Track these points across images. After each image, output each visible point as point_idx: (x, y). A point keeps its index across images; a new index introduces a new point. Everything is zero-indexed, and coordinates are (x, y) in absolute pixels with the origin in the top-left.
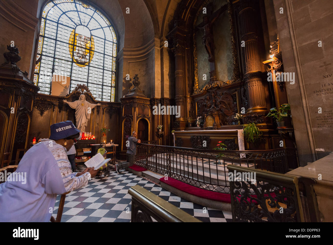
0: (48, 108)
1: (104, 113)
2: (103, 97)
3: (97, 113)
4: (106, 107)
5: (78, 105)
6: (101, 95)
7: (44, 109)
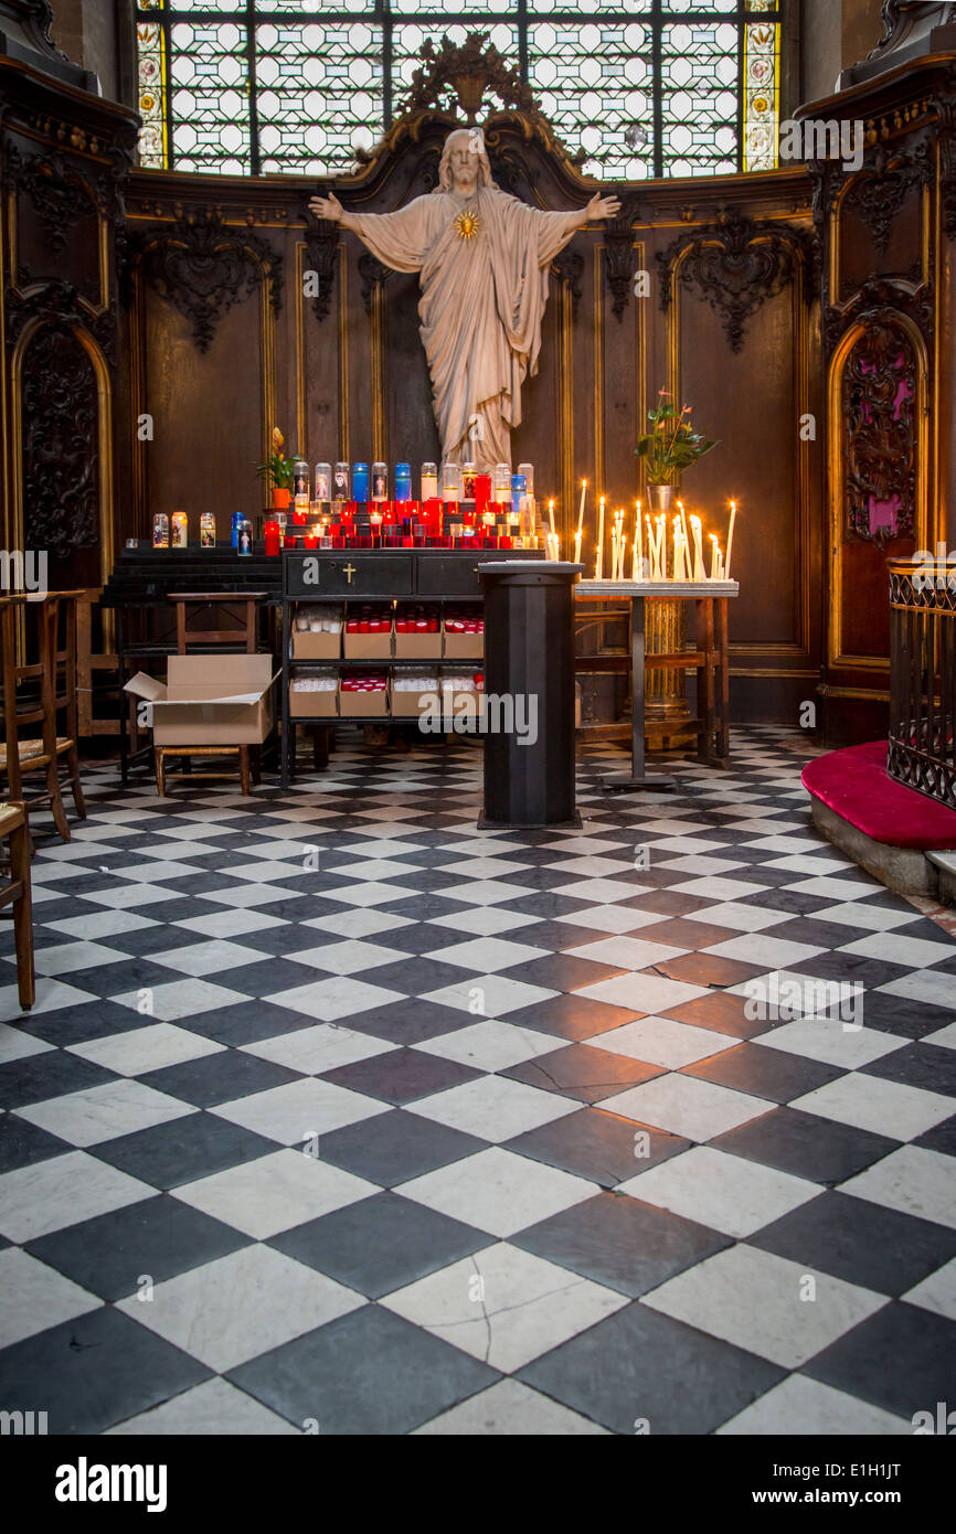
0: (239, 283)
1: (674, 293)
2: (665, 139)
3: (610, 301)
4: (683, 238)
5: (432, 234)
6: (650, 128)
7: (211, 300)
